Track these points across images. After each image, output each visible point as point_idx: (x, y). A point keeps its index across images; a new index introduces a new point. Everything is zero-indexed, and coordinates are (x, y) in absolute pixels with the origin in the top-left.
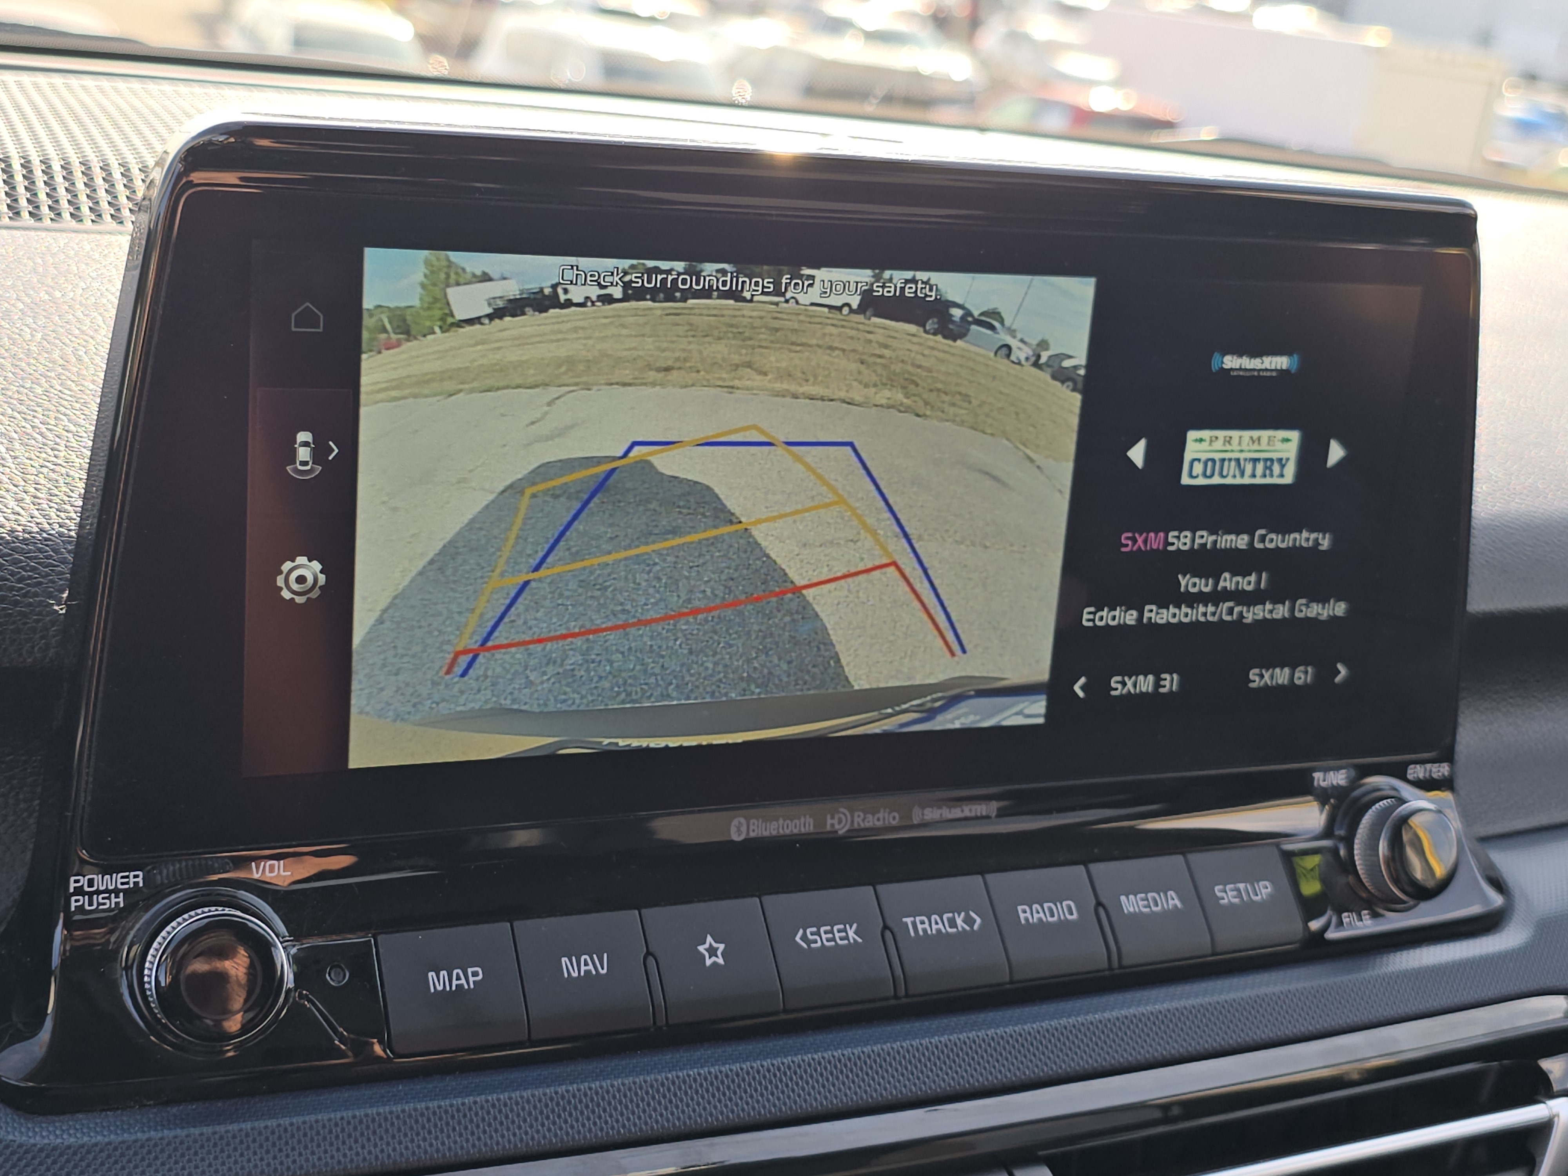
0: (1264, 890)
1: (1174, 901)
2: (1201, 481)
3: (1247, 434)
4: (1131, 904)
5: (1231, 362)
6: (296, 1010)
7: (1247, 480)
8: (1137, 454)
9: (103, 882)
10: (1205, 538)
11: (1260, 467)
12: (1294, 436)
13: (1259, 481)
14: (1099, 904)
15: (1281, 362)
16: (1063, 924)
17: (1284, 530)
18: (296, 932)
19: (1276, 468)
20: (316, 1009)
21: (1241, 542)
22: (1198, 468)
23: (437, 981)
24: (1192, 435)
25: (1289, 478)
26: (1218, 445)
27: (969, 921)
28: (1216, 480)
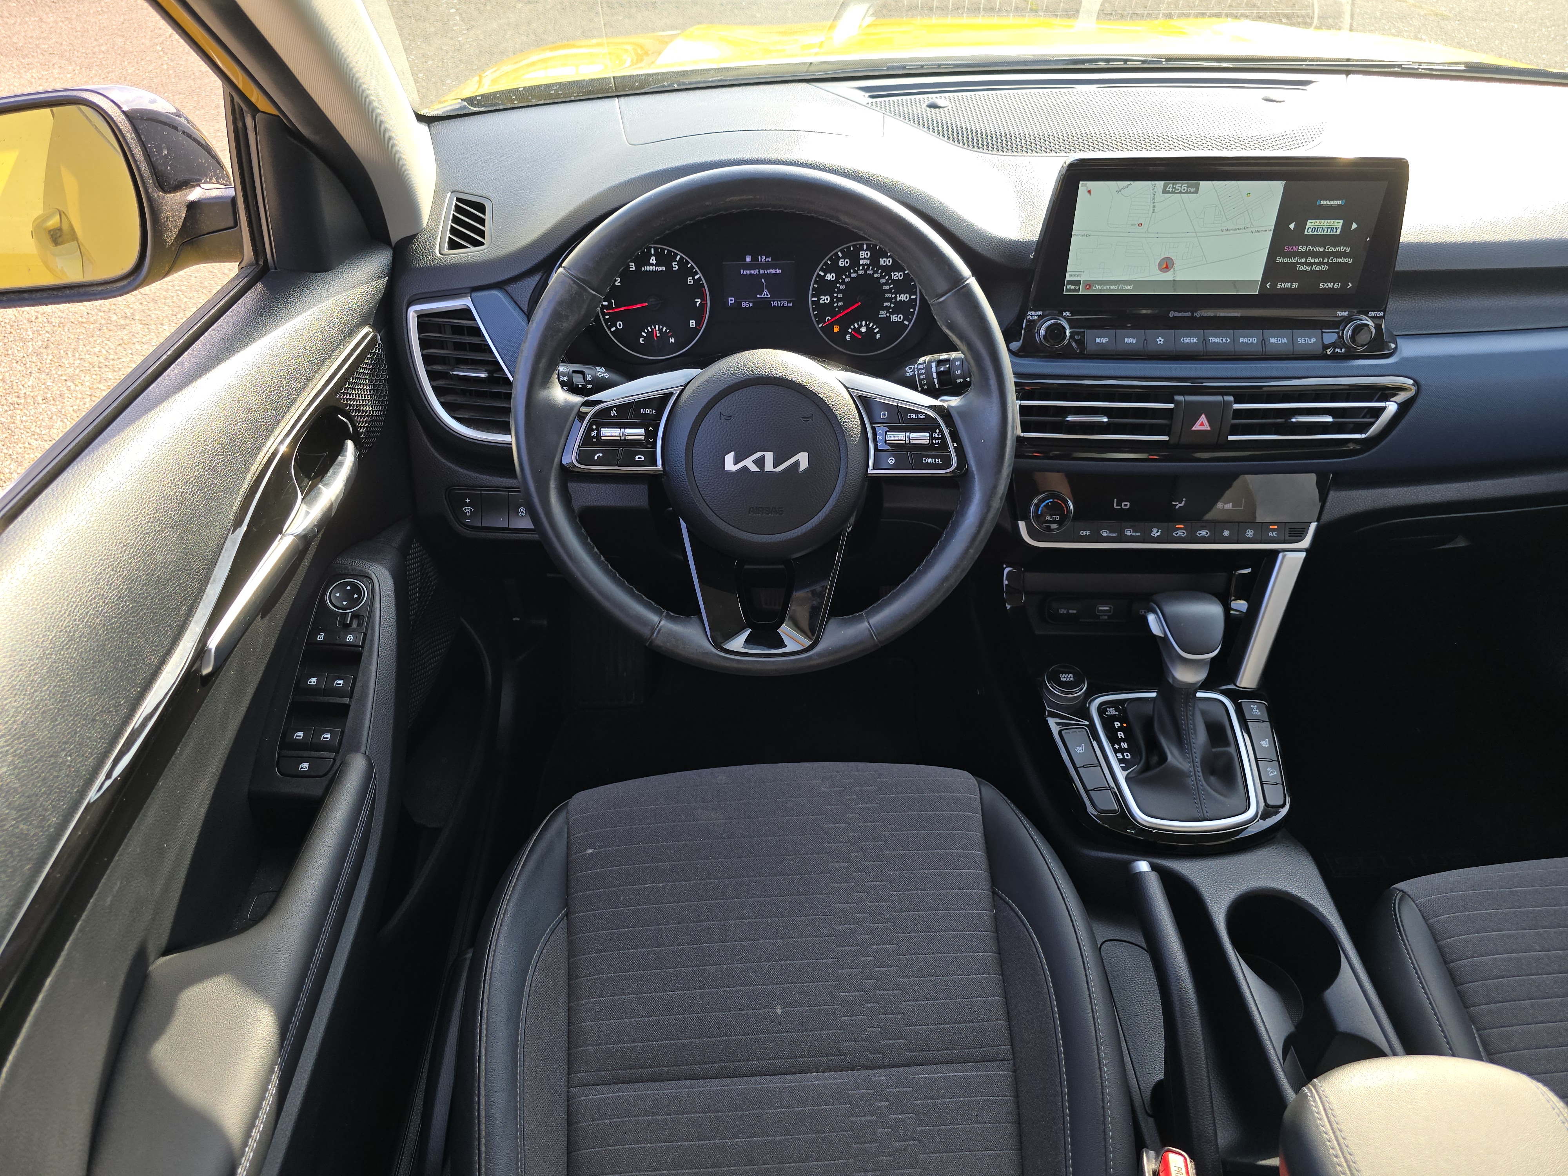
0: (1313, 340)
1: (1285, 341)
2: (1311, 233)
3: (1326, 221)
4: (1272, 340)
5: (1323, 202)
6: (1069, 343)
7: (1325, 233)
8: (1292, 226)
9: (1034, 313)
10: (1310, 248)
11: (1329, 230)
12: (1341, 221)
13: (1328, 233)
14: (1263, 339)
15: (1339, 202)
16: (1252, 343)
17: (1335, 247)
18: (1070, 328)
19: (1335, 230)
20: (1074, 344)
21: (1322, 249)
22: (1310, 230)
23: (1098, 340)
24: (1309, 221)
25: (1338, 233)
26: (1316, 224)
27: (1227, 340)
28: (1315, 233)
